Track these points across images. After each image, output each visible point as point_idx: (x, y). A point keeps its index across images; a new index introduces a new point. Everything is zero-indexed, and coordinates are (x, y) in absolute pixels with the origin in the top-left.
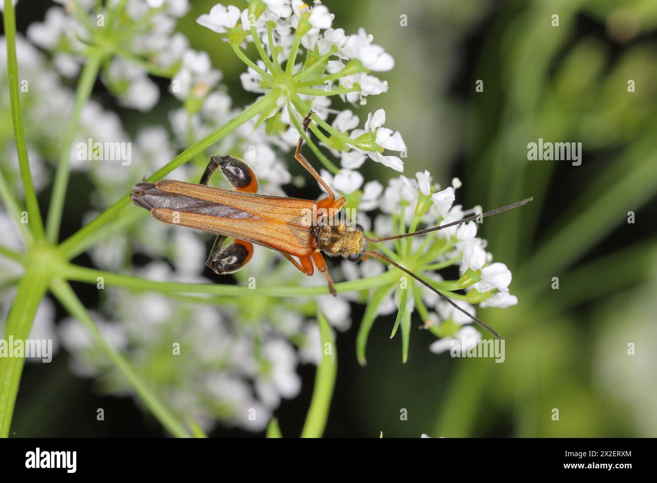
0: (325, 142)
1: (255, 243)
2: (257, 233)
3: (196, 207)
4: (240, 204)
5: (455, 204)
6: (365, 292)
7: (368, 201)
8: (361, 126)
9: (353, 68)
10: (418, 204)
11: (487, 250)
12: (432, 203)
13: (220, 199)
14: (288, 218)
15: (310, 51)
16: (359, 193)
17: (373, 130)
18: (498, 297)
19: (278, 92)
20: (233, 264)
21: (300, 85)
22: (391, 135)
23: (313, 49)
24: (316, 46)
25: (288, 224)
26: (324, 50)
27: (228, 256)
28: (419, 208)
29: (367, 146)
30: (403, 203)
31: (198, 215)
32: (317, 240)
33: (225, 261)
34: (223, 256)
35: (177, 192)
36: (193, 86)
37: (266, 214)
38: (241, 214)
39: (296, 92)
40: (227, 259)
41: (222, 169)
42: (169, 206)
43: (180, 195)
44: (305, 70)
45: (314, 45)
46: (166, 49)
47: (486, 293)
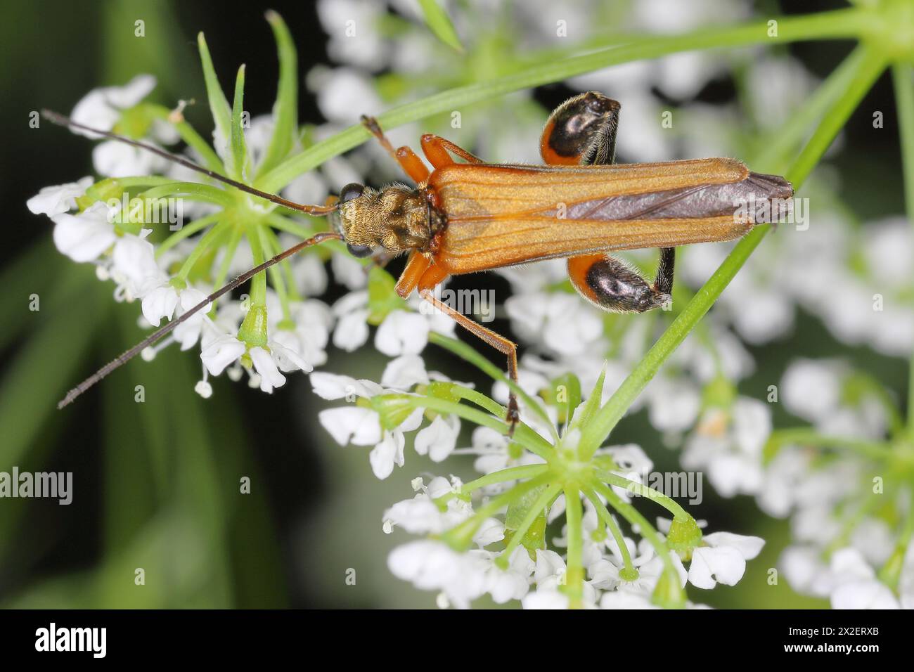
0: (466, 389)
1: (542, 167)
2: (542, 185)
3: (668, 202)
4: (587, 231)
5: (197, 349)
6: (307, 144)
7: (353, 311)
8: (410, 436)
9: (461, 535)
10: (264, 328)
11: (111, 285)
12: (240, 338)
13: (628, 229)
14: (495, 227)
15: (542, 549)
16: (375, 320)
17: (387, 434)
18: (66, 203)
19: (584, 455)
20: (572, 116)
21: (544, 479)
22: (352, 436)
23: (539, 552)
24: (535, 560)
25: (491, 218)
26: (518, 555)
27: (586, 127)
28: (261, 321)
29: (393, 402)
30: (290, 324)
31: (661, 188)
32: (430, 204)
33: (589, 119)
34: (594, 126)
35: (710, 220)
36: (730, 427)
37: (536, 224)
38: (583, 212)
39: (549, 464)
40: (586, 123)
41: (645, 284)
42: (719, 189)
43: (704, 217)
44: (543, 510)
45: (538, 559)
46: (796, 482)
47: (90, 205)
